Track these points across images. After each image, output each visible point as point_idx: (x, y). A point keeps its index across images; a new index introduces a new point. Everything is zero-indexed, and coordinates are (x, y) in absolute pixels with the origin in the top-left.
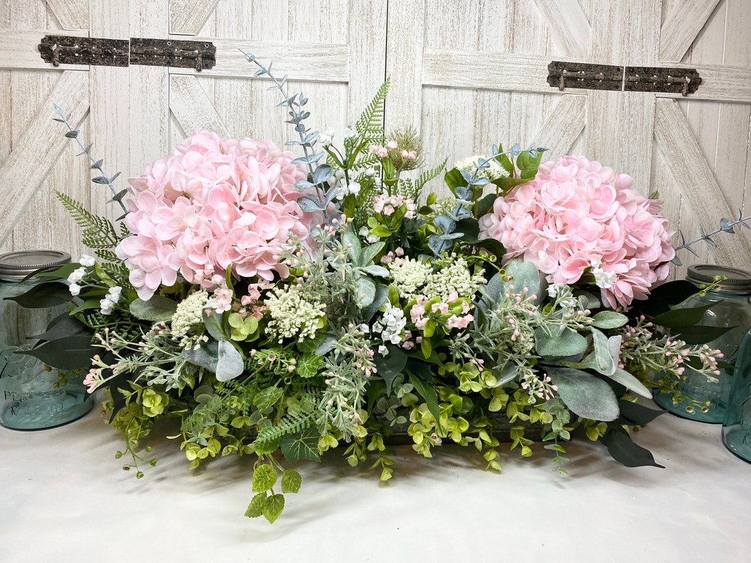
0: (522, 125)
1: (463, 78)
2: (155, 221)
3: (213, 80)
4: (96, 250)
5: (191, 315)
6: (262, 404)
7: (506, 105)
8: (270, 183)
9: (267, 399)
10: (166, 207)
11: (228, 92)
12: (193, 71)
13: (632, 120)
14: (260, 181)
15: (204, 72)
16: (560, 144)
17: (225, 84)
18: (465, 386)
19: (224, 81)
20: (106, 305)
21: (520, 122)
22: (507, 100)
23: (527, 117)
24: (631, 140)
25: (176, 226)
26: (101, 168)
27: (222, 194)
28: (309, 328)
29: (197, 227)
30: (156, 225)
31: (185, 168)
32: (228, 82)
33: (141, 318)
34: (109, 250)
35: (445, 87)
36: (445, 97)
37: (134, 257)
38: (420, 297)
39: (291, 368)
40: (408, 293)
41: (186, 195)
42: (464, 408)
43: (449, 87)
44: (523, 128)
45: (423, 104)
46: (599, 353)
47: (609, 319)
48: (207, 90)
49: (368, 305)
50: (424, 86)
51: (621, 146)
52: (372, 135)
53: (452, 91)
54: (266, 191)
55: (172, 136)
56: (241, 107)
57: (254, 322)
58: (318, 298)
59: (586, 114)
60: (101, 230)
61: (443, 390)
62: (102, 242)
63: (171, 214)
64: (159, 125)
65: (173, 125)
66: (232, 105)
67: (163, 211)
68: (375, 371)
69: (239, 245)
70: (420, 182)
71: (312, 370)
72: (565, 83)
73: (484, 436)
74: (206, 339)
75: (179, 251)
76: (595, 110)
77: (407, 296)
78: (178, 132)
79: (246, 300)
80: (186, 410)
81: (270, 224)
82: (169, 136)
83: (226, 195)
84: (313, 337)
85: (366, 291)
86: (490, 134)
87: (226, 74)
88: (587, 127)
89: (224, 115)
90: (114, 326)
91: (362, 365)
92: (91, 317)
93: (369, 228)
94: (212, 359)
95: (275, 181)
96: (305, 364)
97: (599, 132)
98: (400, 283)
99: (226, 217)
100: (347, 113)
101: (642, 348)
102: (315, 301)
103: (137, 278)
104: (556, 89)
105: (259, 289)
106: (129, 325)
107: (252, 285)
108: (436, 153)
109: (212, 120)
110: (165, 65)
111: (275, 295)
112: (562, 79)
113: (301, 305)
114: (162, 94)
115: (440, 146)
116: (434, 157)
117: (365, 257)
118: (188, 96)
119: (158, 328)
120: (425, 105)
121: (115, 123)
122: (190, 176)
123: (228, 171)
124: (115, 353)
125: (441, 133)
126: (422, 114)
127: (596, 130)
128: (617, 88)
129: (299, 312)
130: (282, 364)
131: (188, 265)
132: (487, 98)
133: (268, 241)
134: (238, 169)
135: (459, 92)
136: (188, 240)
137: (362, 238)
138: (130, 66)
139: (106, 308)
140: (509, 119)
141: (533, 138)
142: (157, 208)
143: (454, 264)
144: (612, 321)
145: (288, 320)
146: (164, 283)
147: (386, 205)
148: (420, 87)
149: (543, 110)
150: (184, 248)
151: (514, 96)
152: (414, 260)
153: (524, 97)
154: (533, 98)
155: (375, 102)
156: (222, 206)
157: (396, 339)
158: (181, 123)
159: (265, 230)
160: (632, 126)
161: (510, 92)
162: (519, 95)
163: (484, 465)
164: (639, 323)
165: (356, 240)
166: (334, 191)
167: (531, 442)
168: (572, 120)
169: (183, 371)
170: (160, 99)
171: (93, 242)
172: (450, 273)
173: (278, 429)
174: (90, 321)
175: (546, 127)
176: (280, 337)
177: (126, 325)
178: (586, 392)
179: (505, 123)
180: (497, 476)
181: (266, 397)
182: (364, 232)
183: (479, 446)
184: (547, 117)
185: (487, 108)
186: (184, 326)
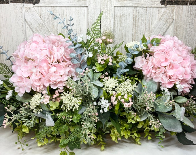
0: (151, 19)
1: (129, 3)
2: (22, 70)
3: (39, 7)
4: (3, 75)
5: (36, 103)
6: (61, 131)
7: (145, 12)
8: (61, 54)
9: (63, 130)
10: (26, 65)
11: (45, 11)
12: (32, 4)
13: (191, 16)
14: (57, 55)
15: (36, 5)
16: (164, 26)
17: (44, 9)
18: (129, 121)
19: (43, 7)
20: (8, 97)
21: (150, 18)
22: (145, 10)
23: (152, 16)
24: (191, 24)
25: (29, 72)
26: (2, 49)
27: (45, 61)
28: (76, 107)
29: (37, 72)
30: (23, 71)
31: (31, 49)
32: (45, 8)
33: (20, 101)
34: (7, 74)
35: (123, 7)
36: (123, 10)
37: (16, 83)
38: (114, 92)
39: (71, 120)
40: (110, 91)
41: (32, 60)
42: (129, 127)
43: (124, 7)
44: (151, 20)
45: (114, 13)
46: (177, 113)
47: (181, 99)
48: (37, 11)
49: (96, 97)
50: (115, 6)
51: (187, 26)
52: (97, 32)
53: (125, 8)
54: (60, 57)
55: (26, 28)
56: (50, 17)
57: (57, 103)
58: (79, 95)
59: (174, 15)
60: (4, 67)
61: (122, 121)
62: (5, 72)
63: (27, 67)
64: (21, 25)
65: (26, 24)
66: (47, 16)
67: (25, 66)
68: (99, 120)
69: (51, 78)
70: (114, 48)
71: (78, 120)
72: (167, 4)
73: (136, 135)
74: (42, 110)
75: (31, 81)
76: (178, 13)
77: (109, 92)
78: (28, 27)
79: (54, 96)
80: (37, 129)
81: (61, 70)
82: (25, 28)
83: (46, 61)
84: (77, 109)
85: (95, 92)
86: (139, 23)
87: (44, 5)
88: (174, 20)
89: (44, 20)
90: (11, 102)
91: (95, 118)
92: (3, 100)
93: (96, 66)
94: (44, 115)
95: (62, 54)
96: (75, 117)
97: (179, 21)
98: (107, 87)
99: (46, 68)
100: (87, 18)
101: (191, 107)
102: (78, 97)
103: (18, 90)
104: (163, 6)
105: (59, 92)
106: (16, 102)
107: (56, 91)
108: (119, 31)
109: (40, 22)
110: (22, 3)
111: (64, 94)
112: (166, 2)
113: (73, 99)
114: (22, 13)
115: (121, 28)
116: (118, 32)
117: (95, 77)
118: (31, 14)
119: (25, 105)
120: (115, 13)
121: (6, 24)
122: (33, 53)
123: (46, 52)
124: (12, 112)
125: (121, 23)
126: (114, 16)
127: (178, 21)
128: (186, 4)
129: (73, 102)
130: (67, 118)
131: (34, 85)
132: (138, 10)
133: (61, 76)
134: (50, 51)
135: (128, 8)
136: (34, 77)
137: (93, 70)
138: (10, 3)
139: (8, 98)
140: (146, 17)
141: (154, 24)
142: (22, 65)
143: (126, 81)
144: (182, 100)
145: (69, 104)
146: (26, 92)
147: (102, 60)
148: (113, 7)
149: (158, 14)
150: (32, 80)
151: (148, 9)
152: (112, 78)
153: (151, 9)
154: (155, 9)
155: (97, 20)
156: (44, 65)
157: (106, 110)
158: (29, 24)
159: (60, 72)
160: (191, 18)
161: (147, 7)
162: (150, 8)
163: (135, 142)
164: (191, 98)
165: (91, 72)
166: (83, 56)
167: (151, 135)
168: (169, 17)
169: (35, 119)
170: (21, 15)
171: (2, 72)
172: (125, 85)
173: (67, 140)
174: (3, 102)
175: (159, 20)
176: (66, 109)
177: (15, 102)
178: (171, 123)
179: (144, 19)
180: (140, 146)
181: (63, 129)
182: (94, 68)
183: (134, 137)
184: (160, 16)
185: (138, 14)
186: (34, 106)
